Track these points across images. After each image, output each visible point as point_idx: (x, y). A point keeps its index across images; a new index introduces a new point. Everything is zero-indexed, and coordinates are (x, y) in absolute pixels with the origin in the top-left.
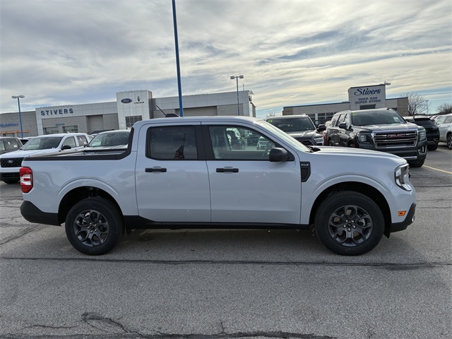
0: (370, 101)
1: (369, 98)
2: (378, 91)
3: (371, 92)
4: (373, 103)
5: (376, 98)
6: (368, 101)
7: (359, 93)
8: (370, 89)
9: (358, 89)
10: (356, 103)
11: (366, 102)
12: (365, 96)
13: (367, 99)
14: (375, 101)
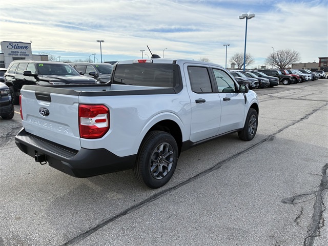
0: (20, 55)
1: (20, 51)
2: (26, 48)
3: (21, 47)
4: (23, 57)
5: (25, 52)
6: (19, 54)
7: (11, 47)
8: (20, 45)
9: (10, 43)
10: (9, 54)
11: (17, 55)
12: (17, 50)
13: (18, 52)
14: (24, 55)
